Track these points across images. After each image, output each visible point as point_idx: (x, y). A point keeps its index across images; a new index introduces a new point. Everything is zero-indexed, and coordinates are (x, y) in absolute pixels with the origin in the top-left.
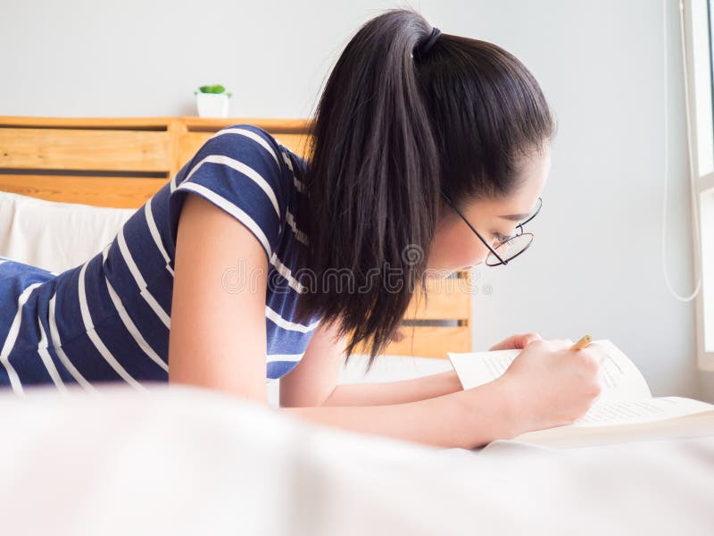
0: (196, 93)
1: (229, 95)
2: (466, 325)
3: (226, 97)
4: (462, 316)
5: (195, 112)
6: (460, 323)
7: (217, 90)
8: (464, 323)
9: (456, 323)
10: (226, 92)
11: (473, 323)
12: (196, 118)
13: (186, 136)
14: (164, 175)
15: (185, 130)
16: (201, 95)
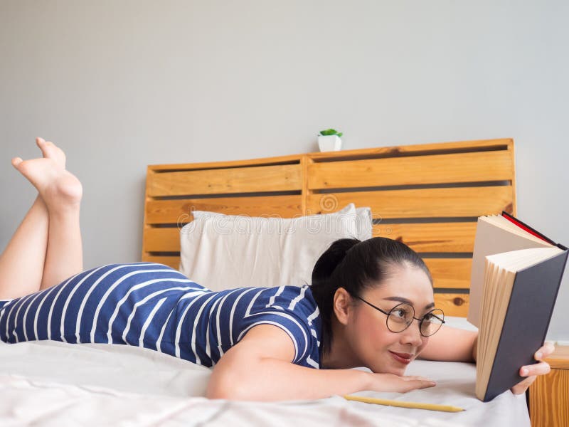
0: (319, 136)
1: (340, 135)
3: (337, 137)
7: (331, 133)
10: (337, 133)
12: (318, 153)
13: (311, 166)
14: (298, 193)
15: (311, 161)
16: (322, 137)
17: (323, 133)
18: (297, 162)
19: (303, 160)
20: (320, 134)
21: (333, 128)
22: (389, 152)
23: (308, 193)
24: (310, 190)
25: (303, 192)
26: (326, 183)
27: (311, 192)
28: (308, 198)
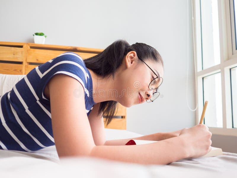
0: (34, 35)
1: (46, 37)
2: (125, 118)
3: (44, 37)
4: (123, 115)
5: (33, 42)
6: (122, 117)
7: (41, 34)
8: (124, 117)
9: (121, 117)
10: (45, 35)
11: (127, 117)
12: (33, 44)
13: (29, 50)
14: (21, 63)
15: (29, 47)
16: (35, 36)
17: (37, 34)
18: (21, 47)
19: (25, 46)
20: (34, 34)
21: (42, 32)
22: (72, 49)
23: (26, 64)
24: (27, 63)
25: (24, 63)
26: (37, 60)
27: (28, 64)
28: (26, 67)
